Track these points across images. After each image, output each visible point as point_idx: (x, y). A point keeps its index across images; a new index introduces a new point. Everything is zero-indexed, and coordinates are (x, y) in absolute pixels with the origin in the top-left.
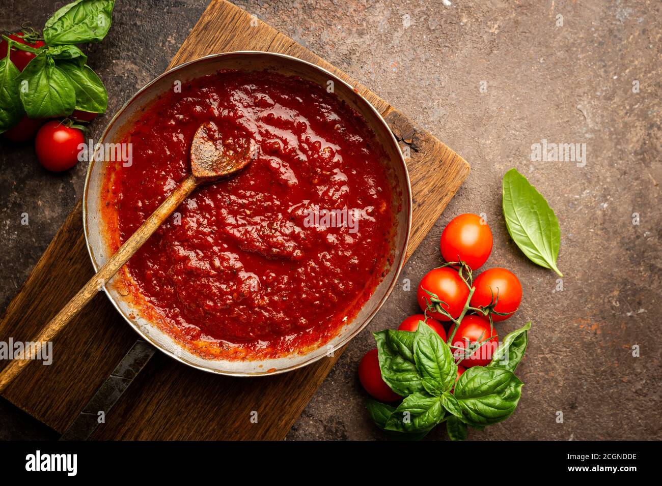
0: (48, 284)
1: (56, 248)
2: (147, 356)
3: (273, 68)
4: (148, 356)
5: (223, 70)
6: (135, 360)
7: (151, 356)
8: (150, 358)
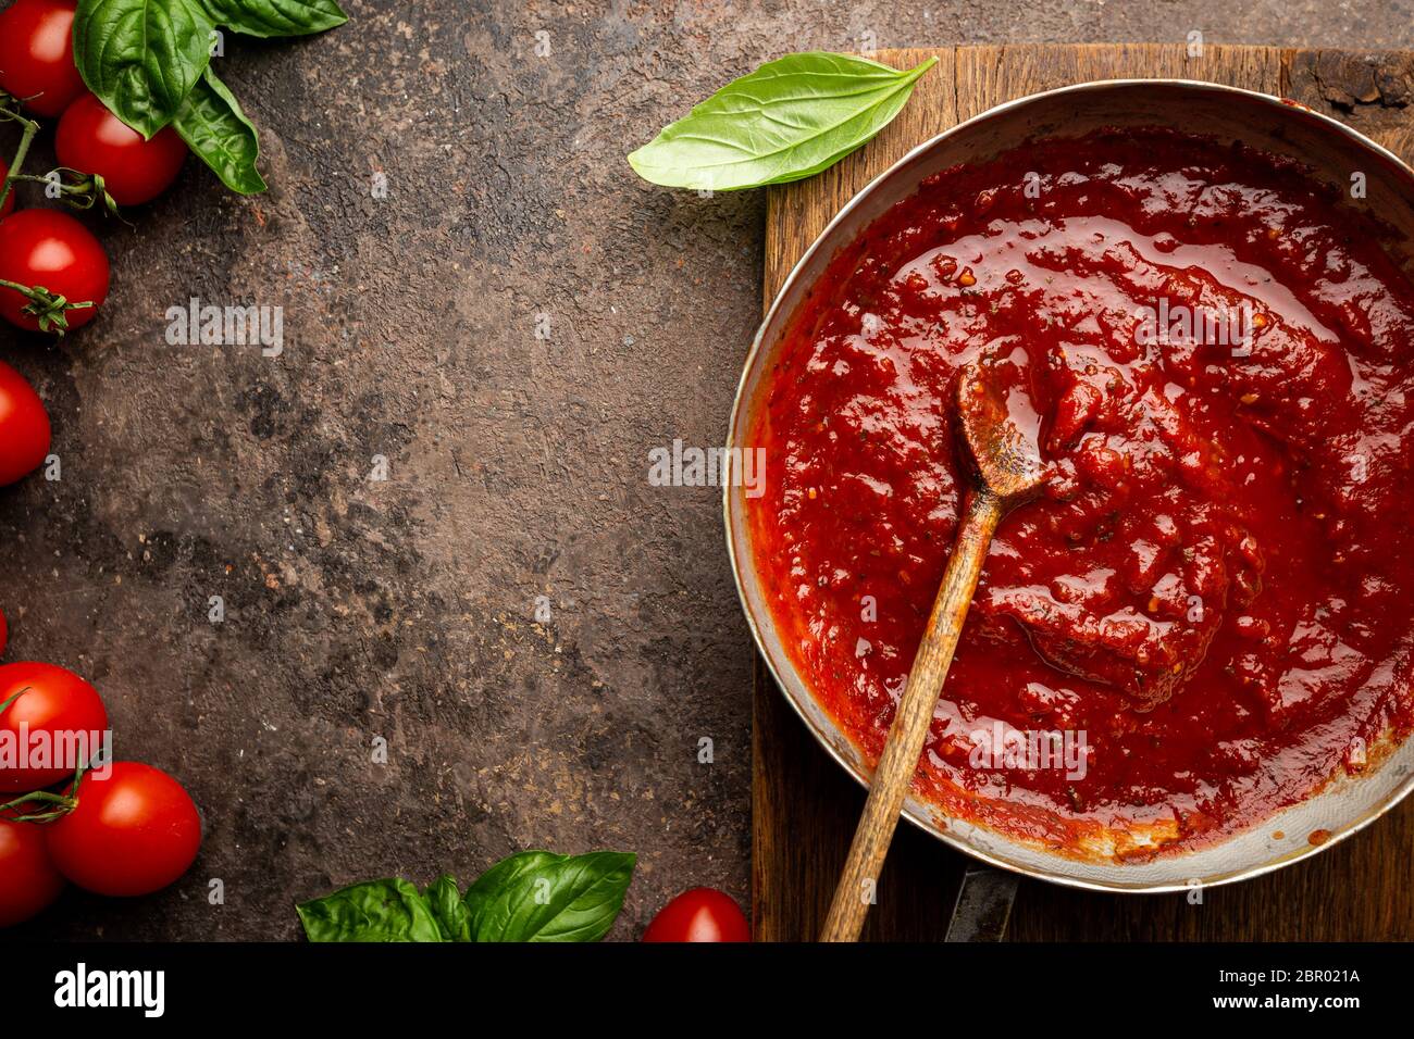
0: (808, 870)
1: (776, 784)
2: (1002, 903)
3: (1046, 128)
4: (1005, 902)
5: (933, 177)
6: (979, 923)
7: (1012, 899)
8: (1010, 906)
